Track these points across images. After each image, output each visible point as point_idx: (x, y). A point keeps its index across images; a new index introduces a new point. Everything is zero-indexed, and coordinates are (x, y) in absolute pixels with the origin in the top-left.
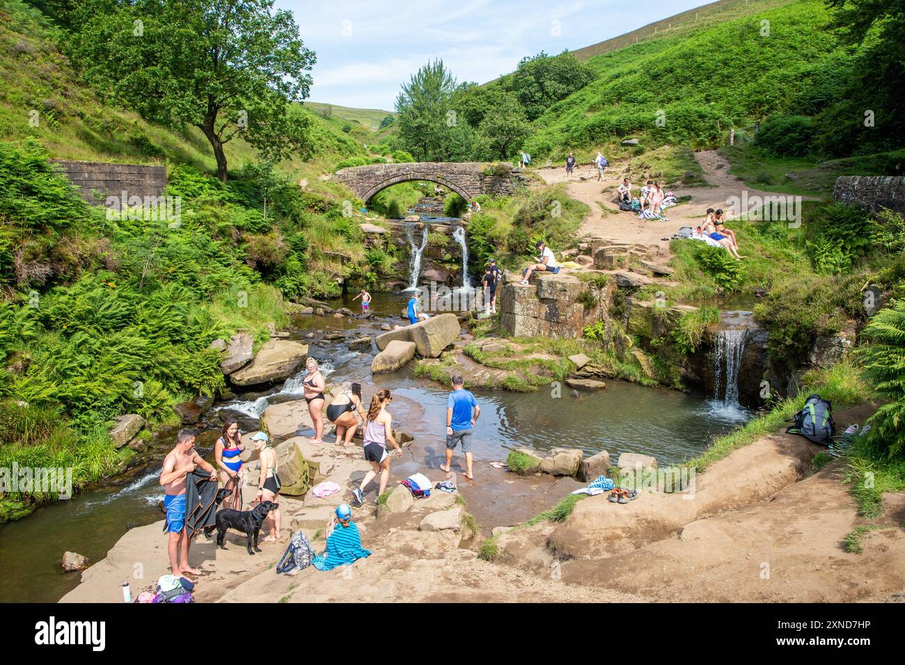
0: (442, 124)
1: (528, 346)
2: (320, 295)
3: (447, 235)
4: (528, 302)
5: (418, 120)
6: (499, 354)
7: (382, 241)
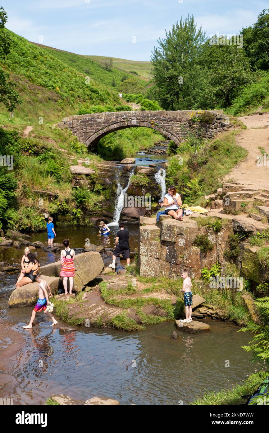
0: (190, 74)
1: (149, 286)
2: (27, 228)
3: (148, 176)
4: (151, 244)
5: (170, 71)
6: (121, 292)
7: (88, 181)
